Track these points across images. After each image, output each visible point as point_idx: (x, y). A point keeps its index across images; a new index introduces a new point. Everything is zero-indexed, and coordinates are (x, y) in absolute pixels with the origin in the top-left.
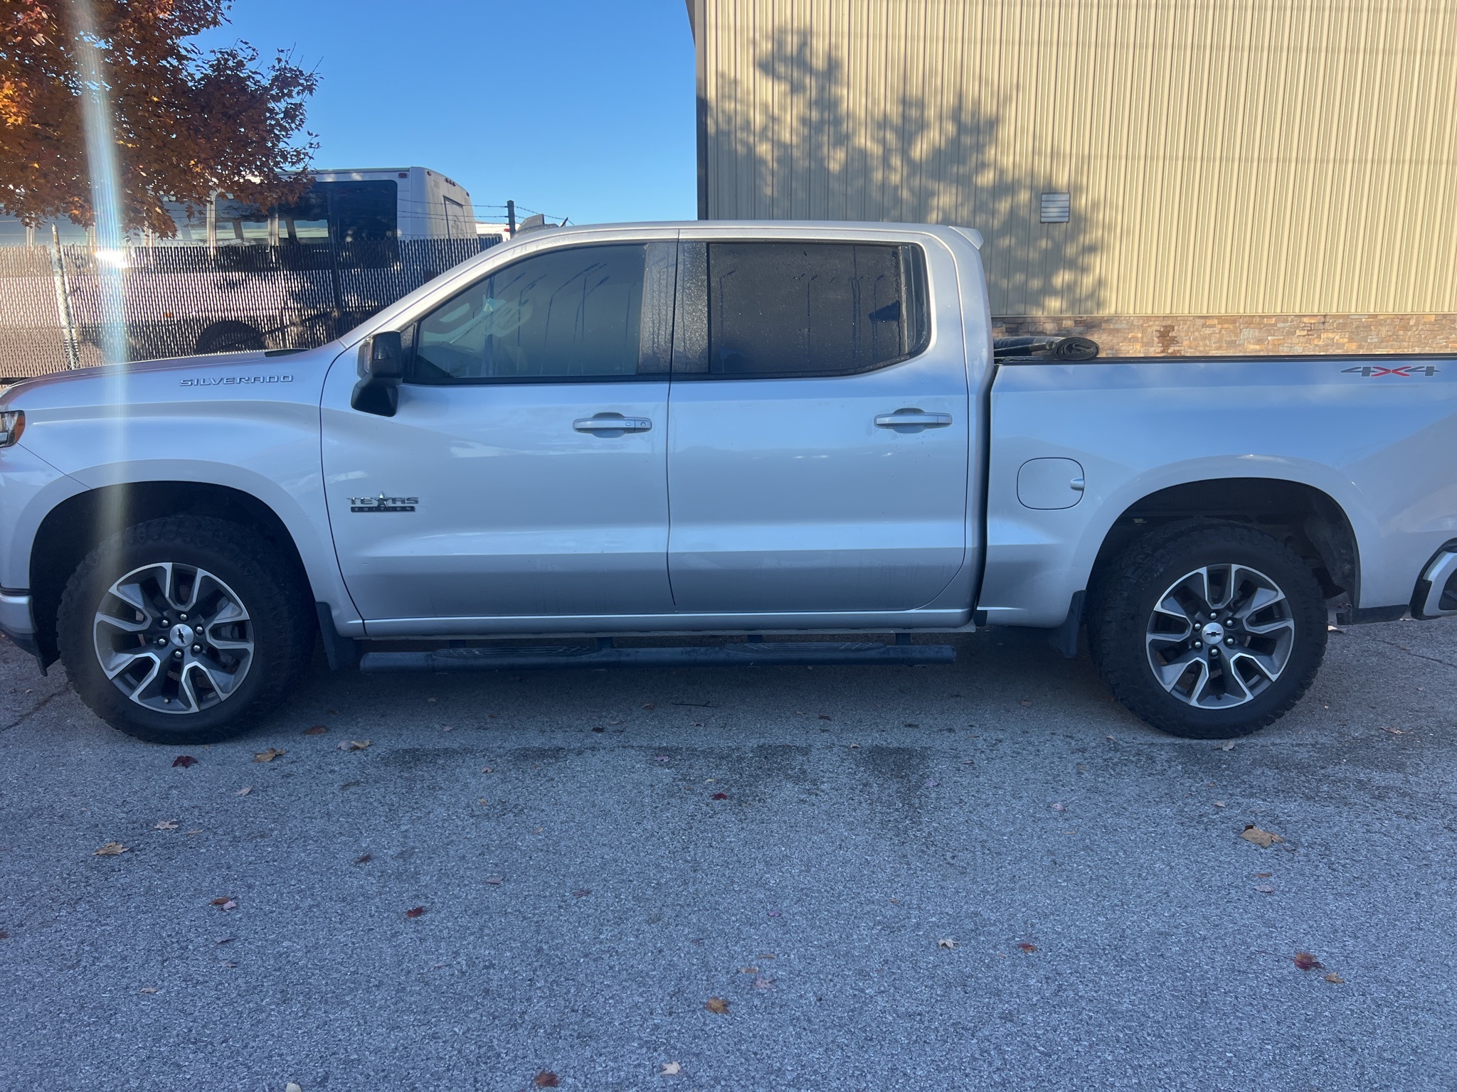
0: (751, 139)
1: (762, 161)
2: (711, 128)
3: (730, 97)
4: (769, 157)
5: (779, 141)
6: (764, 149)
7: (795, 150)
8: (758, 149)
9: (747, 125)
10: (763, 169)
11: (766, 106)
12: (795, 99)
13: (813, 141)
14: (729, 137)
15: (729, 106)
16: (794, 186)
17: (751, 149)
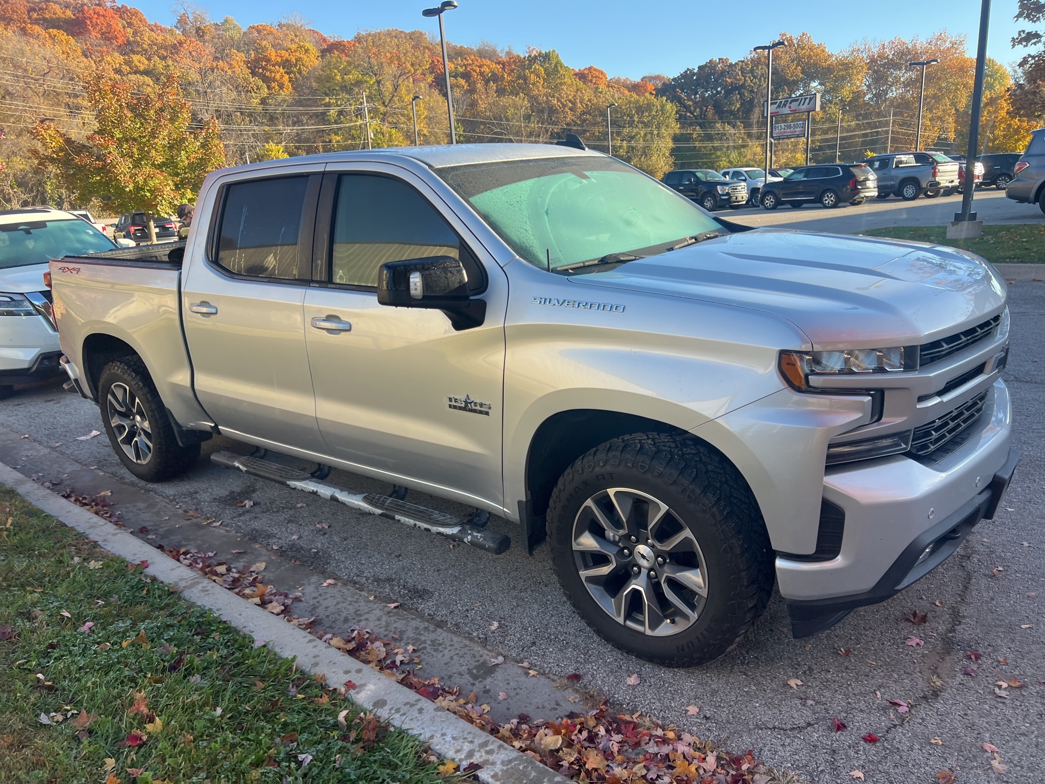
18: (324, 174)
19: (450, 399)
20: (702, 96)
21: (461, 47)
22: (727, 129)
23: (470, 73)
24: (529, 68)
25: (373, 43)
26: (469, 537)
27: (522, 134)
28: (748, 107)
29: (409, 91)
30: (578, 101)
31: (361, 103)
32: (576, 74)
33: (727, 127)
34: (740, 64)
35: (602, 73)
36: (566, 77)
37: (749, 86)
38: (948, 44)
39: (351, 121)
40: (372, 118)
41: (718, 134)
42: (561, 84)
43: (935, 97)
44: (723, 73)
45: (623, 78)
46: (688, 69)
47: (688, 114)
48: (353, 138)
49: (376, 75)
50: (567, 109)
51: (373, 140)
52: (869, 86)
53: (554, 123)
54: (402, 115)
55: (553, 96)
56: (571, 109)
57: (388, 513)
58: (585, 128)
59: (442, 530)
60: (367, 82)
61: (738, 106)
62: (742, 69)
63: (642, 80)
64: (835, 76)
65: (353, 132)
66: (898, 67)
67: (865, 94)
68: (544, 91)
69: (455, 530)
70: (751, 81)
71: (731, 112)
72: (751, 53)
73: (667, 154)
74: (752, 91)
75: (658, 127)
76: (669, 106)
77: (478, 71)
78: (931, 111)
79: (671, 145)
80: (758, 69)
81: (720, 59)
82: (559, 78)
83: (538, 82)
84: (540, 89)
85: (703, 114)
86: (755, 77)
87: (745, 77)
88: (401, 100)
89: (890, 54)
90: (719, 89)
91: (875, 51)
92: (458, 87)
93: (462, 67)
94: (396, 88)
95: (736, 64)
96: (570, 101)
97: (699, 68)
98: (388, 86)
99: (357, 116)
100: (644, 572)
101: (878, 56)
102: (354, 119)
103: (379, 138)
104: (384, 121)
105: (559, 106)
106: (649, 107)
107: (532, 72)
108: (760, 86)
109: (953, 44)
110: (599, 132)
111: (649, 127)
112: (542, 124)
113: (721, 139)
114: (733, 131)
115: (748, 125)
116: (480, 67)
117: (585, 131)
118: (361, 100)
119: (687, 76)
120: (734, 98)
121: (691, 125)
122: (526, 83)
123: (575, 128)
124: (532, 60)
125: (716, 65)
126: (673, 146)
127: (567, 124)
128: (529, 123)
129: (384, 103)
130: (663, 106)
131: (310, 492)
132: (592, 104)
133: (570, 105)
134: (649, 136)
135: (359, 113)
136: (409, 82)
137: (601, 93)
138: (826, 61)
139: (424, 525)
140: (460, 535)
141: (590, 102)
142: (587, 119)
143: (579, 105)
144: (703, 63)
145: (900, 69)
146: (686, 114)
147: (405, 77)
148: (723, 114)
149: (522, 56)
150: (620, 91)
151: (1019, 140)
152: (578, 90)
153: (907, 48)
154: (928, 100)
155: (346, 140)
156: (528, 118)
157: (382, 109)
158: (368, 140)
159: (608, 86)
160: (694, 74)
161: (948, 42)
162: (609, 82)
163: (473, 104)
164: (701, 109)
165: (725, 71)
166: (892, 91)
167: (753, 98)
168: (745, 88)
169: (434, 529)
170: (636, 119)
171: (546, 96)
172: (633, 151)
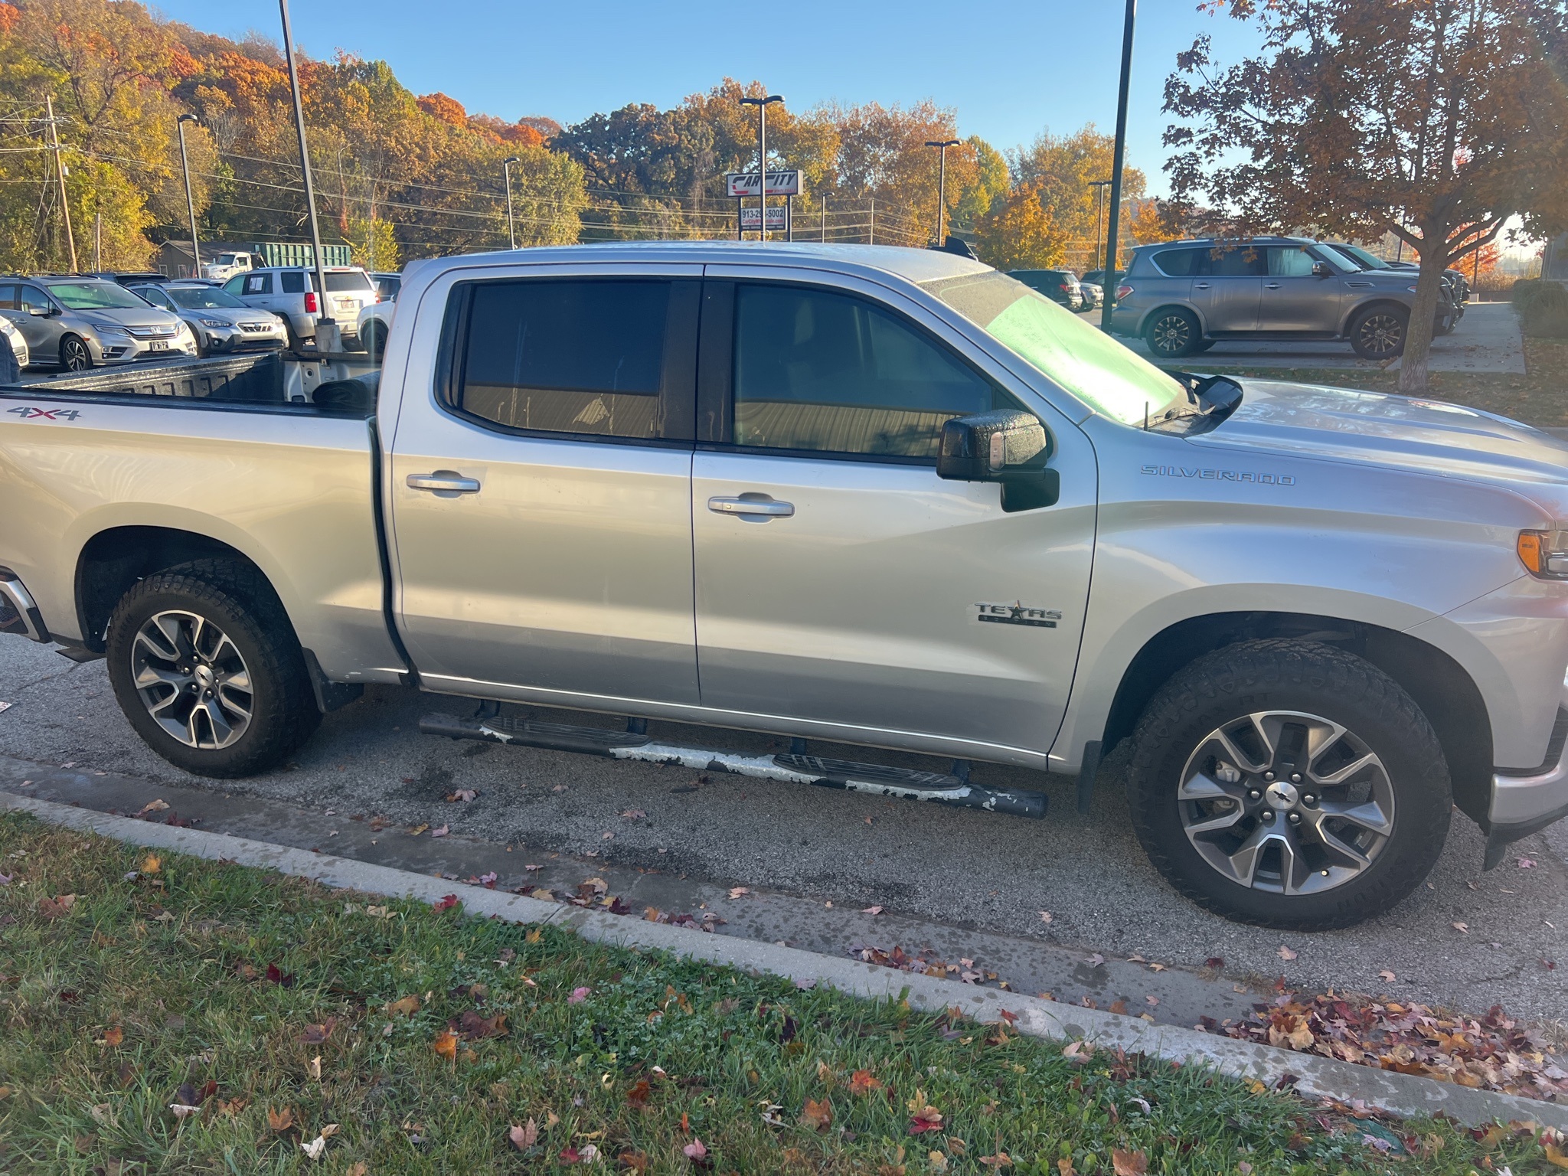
18: (703, 281)
19: (983, 608)
20: (619, 156)
21: (212, 37)
22: (658, 208)
23: (236, 81)
24: (344, 85)
25: (64, 13)
26: (993, 800)
27: (342, 190)
28: (686, 179)
29: (133, 103)
30: (430, 146)
31: (42, 115)
32: (418, 103)
33: (659, 206)
34: (672, 115)
35: (457, 105)
36: (407, 105)
37: (686, 148)
38: (935, 119)
39: (22, 144)
40: (63, 142)
41: (646, 214)
42: (399, 117)
43: (922, 187)
44: (648, 126)
45: (491, 117)
46: (597, 115)
47: (601, 182)
48: (28, 172)
49: (69, 68)
50: (412, 157)
51: (68, 179)
52: (841, 164)
53: (395, 177)
54: (121, 141)
55: (388, 134)
56: (419, 157)
57: (833, 778)
58: (443, 189)
59: (939, 794)
60: (54, 79)
61: (673, 176)
62: (674, 123)
63: (520, 122)
64: (799, 147)
65: (28, 163)
66: (876, 142)
67: (838, 175)
68: (370, 125)
69: (965, 792)
70: (689, 141)
71: (664, 185)
72: (686, 102)
73: (574, 239)
74: (690, 156)
75: (559, 195)
76: (573, 167)
77: (249, 80)
78: (919, 206)
79: (579, 225)
80: (696, 125)
81: (643, 105)
82: (394, 106)
83: (359, 109)
84: (364, 121)
85: (621, 184)
86: (694, 137)
87: (680, 136)
88: (118, 114)
89: (865, 123)
90: (643, 149)
91: (847, 117)
92: (213, 102)
93: (218, 70)
94: (109, 93)
95: (666, 114)
96: (417, 145)
97: (613, 114)
98: (93, 90)
99: (34, 136)
100: (1280, 817)
101: (851, 125)
102: (29, 140)
103: (81, 177)
104: (88, 149)
105: (399, 150)
106: (544, 166)
107: (349, 92)
108: (701, 150)
109: (942, 119)
110: (467, 198)
111: (545, 196)
112: (373, 176)
113: (650, 223)
114: (667, 212)
115: (687, 206)
116: (252, 73)
117: (444, 194)
118: (42, 109)
119: (595, 123)
120: (667, 164)
121: (605, 197)
122: (339, 109)
123: (427, 187)
124: (347, 73)
125: (636, 116)
126: (583, 227)
127: (414, 181)
128: (352, 173)
129: (86, 118)
130: (564, 167)
131: (662, 761)
132: (454, 153)
133: (418, 151)
134: (546, 210)
135: (38, 131)
136: (132, 84)
137: (459, 136)
138: (787, 124)
139: (901, 791)
140: (974, 797)
141: (450, 149)
142: (447, 175)
143: (432, 152)
144: (619, 109)
145: (879, 145)
146: (596, 182)
147: (125, 78)
148: (649, 184)
149: (329, 64)
150: (488, 136)
151: (1049, 253)
152: (426, 128)
153: (886, 118)
154: (915, 190)
155: (14, 175)
156: (349, 164)
157: (83, 127)
158: (58, 177)
159: (469, 127)
160: (606, 123)
161: (935, 116)
162: (469, 121)
163: (248, 135)
164: (618, 176)
165: (651, 124)
166: (870, 174)
167: (693, 167)
168: (681, 151)
169: (924, 794)
170: (524, 181)
171: (376, 132)
172: (522, 229)
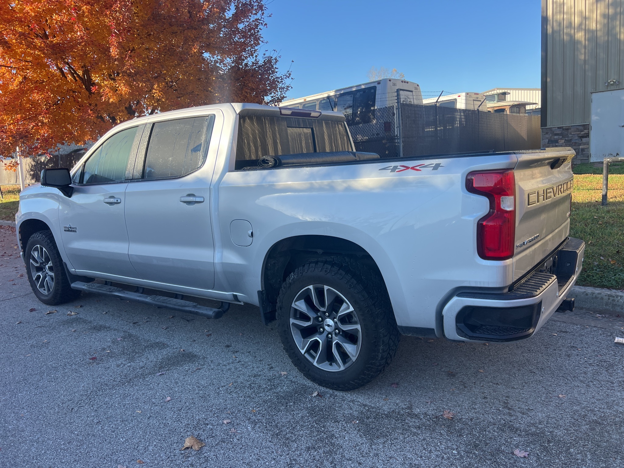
0: (573, 31)
1: (579, 42)
2: (550, 30)
3: (560, 12)
4: (583, 39)
5: (589, 30)
6: (580, 36)
7: (599, 33)
8: (576, 36)
9: (570, 25)
10: (579, 46)
11: (582, 12)
12: (599, 5)
13: (610, 25)
14: (560, 33)
15: (559, 17)
16: (598, 51)
17: (572, 37)
